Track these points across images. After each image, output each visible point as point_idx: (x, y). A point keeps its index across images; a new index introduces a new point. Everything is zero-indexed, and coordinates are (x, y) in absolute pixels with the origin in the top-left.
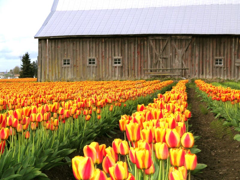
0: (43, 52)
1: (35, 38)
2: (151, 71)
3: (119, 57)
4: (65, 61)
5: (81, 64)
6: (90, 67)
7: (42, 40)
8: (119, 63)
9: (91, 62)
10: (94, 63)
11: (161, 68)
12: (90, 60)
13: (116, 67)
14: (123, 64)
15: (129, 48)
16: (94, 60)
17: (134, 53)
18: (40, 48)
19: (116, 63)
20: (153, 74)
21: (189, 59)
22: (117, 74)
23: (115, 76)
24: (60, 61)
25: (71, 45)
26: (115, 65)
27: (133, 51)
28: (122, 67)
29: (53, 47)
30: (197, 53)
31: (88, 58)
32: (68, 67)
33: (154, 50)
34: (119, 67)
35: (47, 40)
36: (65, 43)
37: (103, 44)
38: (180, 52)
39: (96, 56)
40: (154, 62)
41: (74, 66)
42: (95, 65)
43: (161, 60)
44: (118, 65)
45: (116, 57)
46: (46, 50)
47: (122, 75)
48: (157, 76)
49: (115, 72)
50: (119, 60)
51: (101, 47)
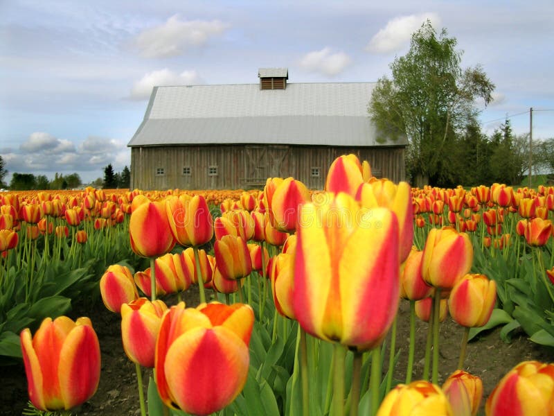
0: (136, 160)
1: (129, 146)
2: (248, 181)
3: (216, 167)
4: (158, 170)
5: (176, 173)
6: (185, 176)
7: (135, 148)
8: (215, 172)
9: (186, 171)
10: (189, 172)
11: (258, 178)
12: (185, 169)
13: (211, 177)
14: (219, 173)
15: (225, 157)
16: (189, 169)
17: (230, 161)
18: (133, 157)
19: (211, 172)
20: (250, 184)
21: (286, 168)
22: (212, 184)
23: (210, 185)
24: (153, 170)
25: (166, 154)
26: (211, 175)
27: (229, 160)
28: (218, 177)
29: (146, 156)
30: (294, 163)
31: (183, 167)
32: (162, 177)
33: (251, 160)
34: (214, 176)
35: (141, 149)
36: (160, 152)
37: (199, 153)
38: (277, 161)
39: (191, 164)
40: (251, 171)
41: (168, 176)
42: (190, 175)
43: (258, 169)
44: (213, 174)
45: (212, 167)
46: (139, 159)
47: (217, 184)
48: (254, 186)
49: (210, 181)
50: (215, 169)
51: (197, 156)
